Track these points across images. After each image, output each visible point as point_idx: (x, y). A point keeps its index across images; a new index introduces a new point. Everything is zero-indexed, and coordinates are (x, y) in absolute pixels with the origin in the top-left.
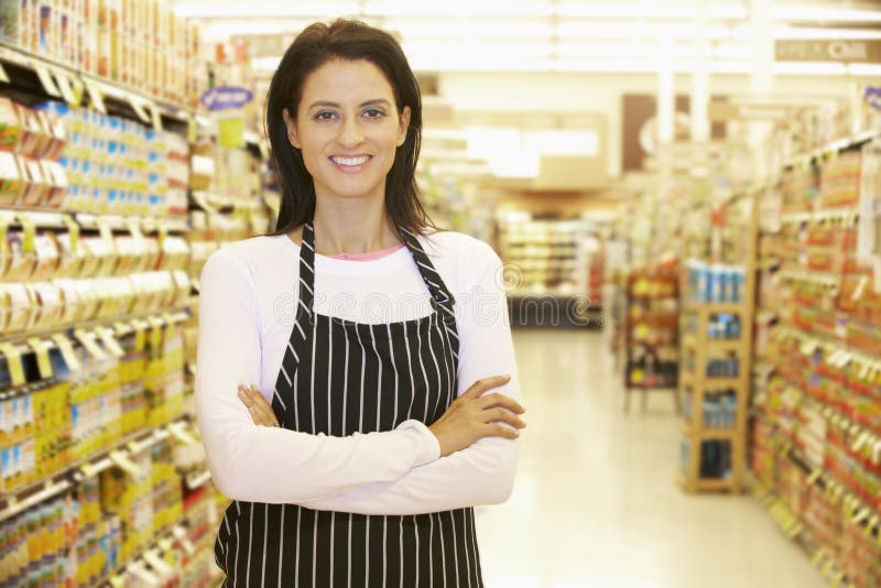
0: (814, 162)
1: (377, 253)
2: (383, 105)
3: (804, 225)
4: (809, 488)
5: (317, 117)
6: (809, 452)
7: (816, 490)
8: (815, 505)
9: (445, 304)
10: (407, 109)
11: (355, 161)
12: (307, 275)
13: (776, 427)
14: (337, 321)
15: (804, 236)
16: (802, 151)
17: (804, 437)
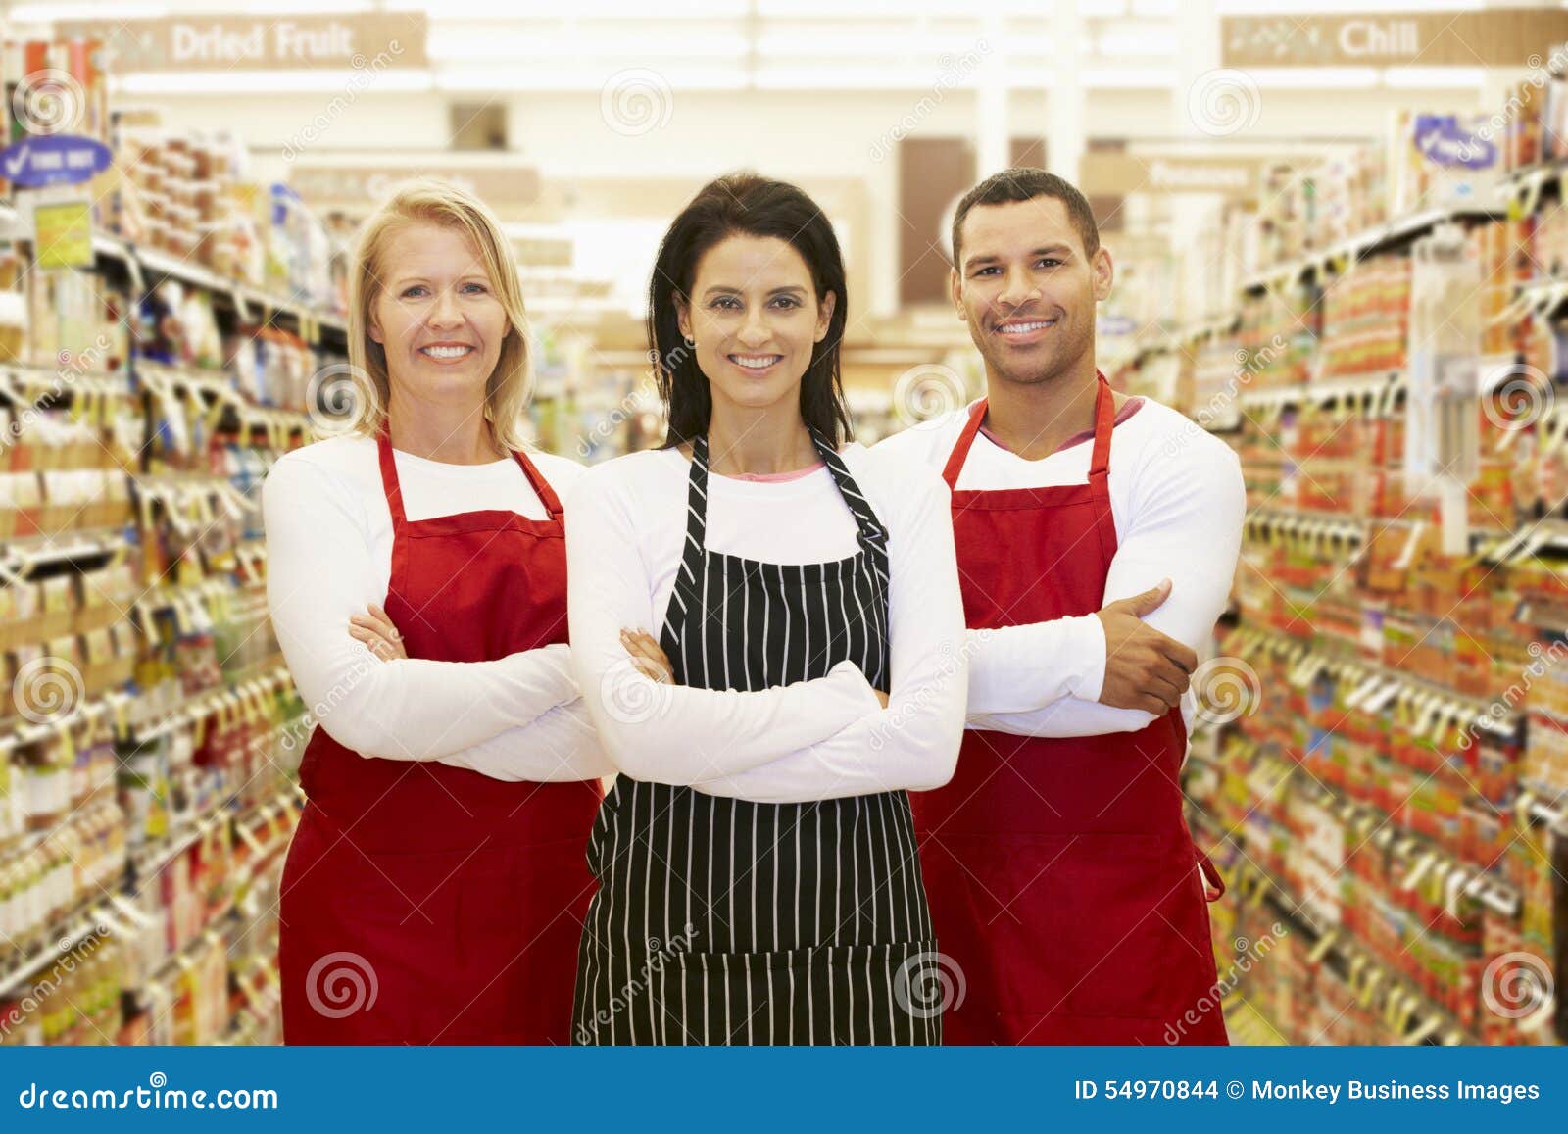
0: (1308, 276)
1: (787, 474)
2: (796, 293)
3: (1290, 410)
4: (1313, 970)
5: (713, 305)
6: (1309, 896)
7: (1327, 976)
8: (1327, 1010)
9: (876, 541)
10: (831, 297)
11: (759, 363)
12: (698, 502)
13: (1241, 842)
14: (734, 561)
15: (1290, 437)
16: (1282, 256)
17: (1299, 863)
